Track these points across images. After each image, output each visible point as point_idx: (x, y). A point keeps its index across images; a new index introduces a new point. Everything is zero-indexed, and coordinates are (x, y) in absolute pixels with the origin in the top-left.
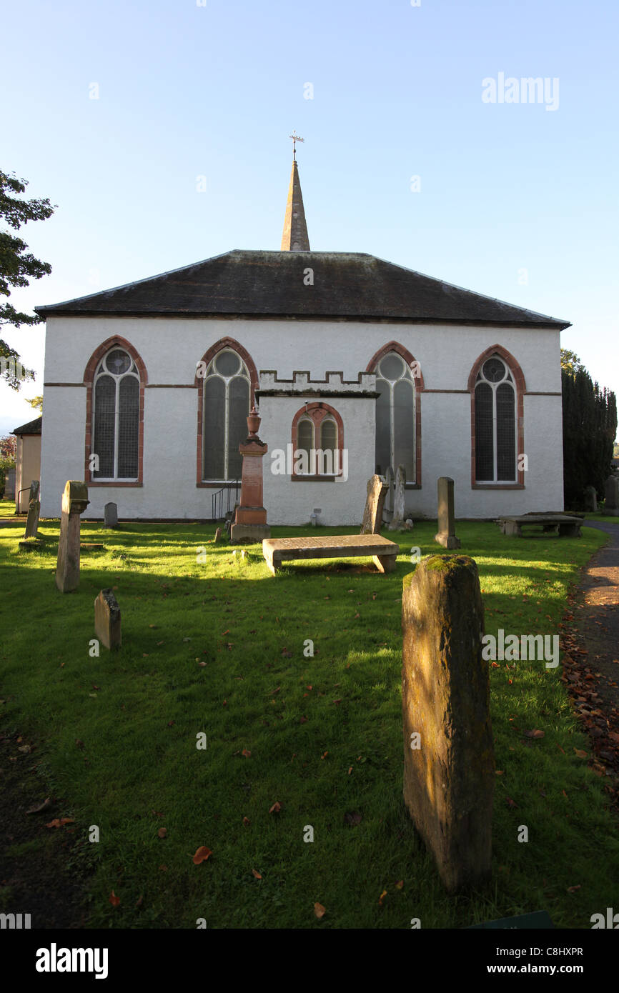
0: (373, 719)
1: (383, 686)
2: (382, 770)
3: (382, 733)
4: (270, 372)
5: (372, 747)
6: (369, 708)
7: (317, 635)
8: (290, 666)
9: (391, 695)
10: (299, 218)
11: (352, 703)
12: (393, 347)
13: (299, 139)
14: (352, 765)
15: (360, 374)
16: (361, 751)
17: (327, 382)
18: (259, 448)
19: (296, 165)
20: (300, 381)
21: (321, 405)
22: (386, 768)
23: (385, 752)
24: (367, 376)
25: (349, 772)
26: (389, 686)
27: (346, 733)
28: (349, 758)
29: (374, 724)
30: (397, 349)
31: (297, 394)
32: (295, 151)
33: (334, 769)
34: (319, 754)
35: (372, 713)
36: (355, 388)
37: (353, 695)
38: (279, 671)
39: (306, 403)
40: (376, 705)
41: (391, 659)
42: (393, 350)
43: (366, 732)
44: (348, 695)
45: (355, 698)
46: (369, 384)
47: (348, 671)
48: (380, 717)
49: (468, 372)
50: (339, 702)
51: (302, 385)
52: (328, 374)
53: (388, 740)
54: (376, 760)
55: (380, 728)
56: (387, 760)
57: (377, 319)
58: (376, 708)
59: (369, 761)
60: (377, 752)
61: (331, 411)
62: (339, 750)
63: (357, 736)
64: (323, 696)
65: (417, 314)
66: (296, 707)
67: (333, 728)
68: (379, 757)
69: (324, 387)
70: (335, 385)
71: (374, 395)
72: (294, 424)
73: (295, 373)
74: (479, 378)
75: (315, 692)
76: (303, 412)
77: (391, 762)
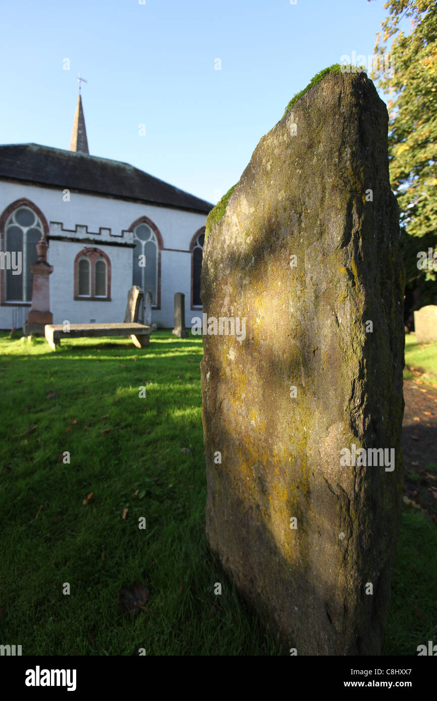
0: (148, 444)
1: (154, 413)
2: (168, 503)
3: (160, 457)
4: (58, 223)
5: (149, 476)
6: (141, 434)
7: (86, 381)
8: (54, 406)
9: (163, 419)
10: (82, 134)
11: (122, 432)
12: (144, 220)
13: (83, 80)
14: (128, 505)
15: (123, 231)
16: (136, 484)
17: (100, 234)
18: (46, 268)
19: (81, 98)
20: (80, 232)
21: (95, 250)
22: (172, 498)
23: (167, 479)
24: (128, 233)
25: (124, 517)
26: (160, 413)
27: (117, 464)
28: (122, 496)
29: (150, 449)
30: (147, 221)
31: (78, 240)
32: (80, 88)
33: (102, 515)
34: (80, 498)
35: (146, 438)
36: (119, 240)
37: (123, 424)
38: (42, 411)
39: (85, 247)
40: (149, 430)
41: (158, 391)
42: (145, 222)
43: (142, 459)
44: (117, 425)
45: (126, 426)
46: (129, 238)
47: (118, 403)
48: (155, 441)
49: (189, 240)
50: (107, 432)
51: (81, 235)
52: (101, 229)
53: (169, 463)
54: (158, 491)
55: (156, 452)
56: (172, 488)
57: (135, 200)
58: (149, 433)
59: (149, 494)
60: (156, 481)
61: (102, 254)
62: (108, 487)
63: (130, 466)
64: (90, 429)
65: (160, 201)
66: (54, 443)
67: (100, 461)
68: (161, 485)
69: (98, 238)
70: (105, 237)
71: (132, 246)
72: (76, 261)
73: (77, 226)
74: (196, 244)
75: (80, 425)
76: (82, 253)
77: (177, 490)
